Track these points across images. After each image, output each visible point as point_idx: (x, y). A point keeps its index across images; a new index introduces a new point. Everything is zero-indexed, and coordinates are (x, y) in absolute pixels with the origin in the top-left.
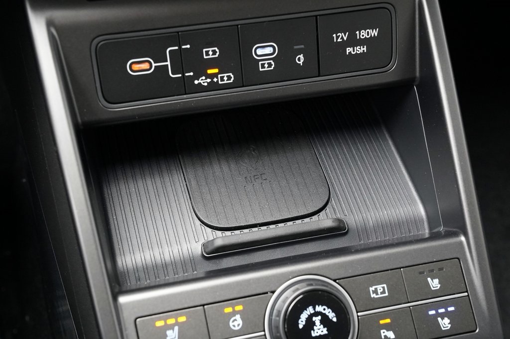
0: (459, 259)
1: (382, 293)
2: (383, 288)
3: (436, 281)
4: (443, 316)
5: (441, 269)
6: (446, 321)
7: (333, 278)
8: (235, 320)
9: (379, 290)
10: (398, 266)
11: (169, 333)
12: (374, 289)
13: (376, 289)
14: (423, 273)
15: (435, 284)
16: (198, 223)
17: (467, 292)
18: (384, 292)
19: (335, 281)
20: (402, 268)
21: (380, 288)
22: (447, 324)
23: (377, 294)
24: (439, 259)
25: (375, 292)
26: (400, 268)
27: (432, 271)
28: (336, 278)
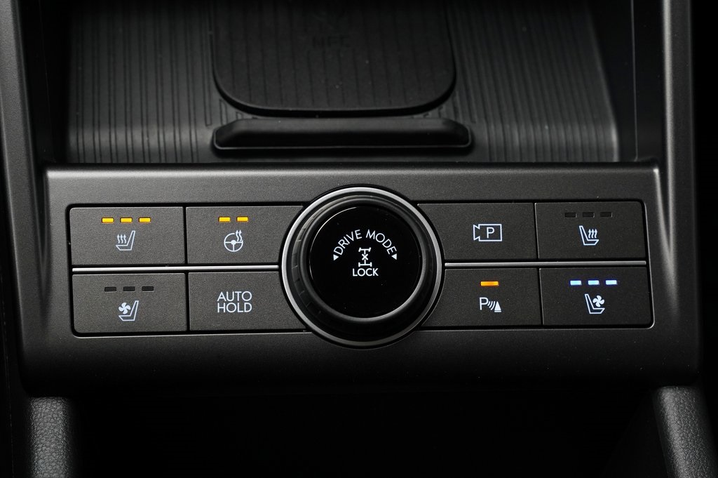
0: (642, 202)
1: (491, 237)
2: (497, 228)
3: (594, 232)
4: (594, 292)
5: (607, 214)
6: (599, 301)
7: (411, 198)
8: (234, 238)
9: (488, 231)
10: (531, 197)
11: (121, 237)
12: (479, 228)
13: (484, 229)
14: (572, 215)
15: (590, 237)
16: (216, 96)
17: (646, 259)
18: (496, 236)
19: (414, 203)
20: (538, 201)
21: (490, 228)
22: (598, 305)
23: (484, 237)
24: (608, 197)
25: (482, 232)
26: (533, 201)
27: (590, 214)
28: (416, 199)
